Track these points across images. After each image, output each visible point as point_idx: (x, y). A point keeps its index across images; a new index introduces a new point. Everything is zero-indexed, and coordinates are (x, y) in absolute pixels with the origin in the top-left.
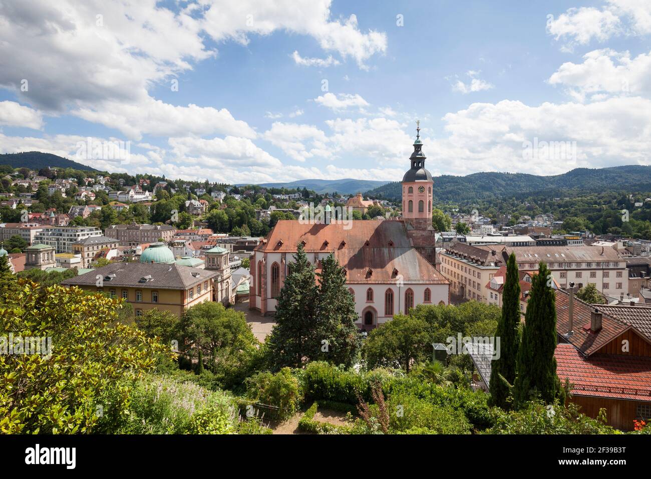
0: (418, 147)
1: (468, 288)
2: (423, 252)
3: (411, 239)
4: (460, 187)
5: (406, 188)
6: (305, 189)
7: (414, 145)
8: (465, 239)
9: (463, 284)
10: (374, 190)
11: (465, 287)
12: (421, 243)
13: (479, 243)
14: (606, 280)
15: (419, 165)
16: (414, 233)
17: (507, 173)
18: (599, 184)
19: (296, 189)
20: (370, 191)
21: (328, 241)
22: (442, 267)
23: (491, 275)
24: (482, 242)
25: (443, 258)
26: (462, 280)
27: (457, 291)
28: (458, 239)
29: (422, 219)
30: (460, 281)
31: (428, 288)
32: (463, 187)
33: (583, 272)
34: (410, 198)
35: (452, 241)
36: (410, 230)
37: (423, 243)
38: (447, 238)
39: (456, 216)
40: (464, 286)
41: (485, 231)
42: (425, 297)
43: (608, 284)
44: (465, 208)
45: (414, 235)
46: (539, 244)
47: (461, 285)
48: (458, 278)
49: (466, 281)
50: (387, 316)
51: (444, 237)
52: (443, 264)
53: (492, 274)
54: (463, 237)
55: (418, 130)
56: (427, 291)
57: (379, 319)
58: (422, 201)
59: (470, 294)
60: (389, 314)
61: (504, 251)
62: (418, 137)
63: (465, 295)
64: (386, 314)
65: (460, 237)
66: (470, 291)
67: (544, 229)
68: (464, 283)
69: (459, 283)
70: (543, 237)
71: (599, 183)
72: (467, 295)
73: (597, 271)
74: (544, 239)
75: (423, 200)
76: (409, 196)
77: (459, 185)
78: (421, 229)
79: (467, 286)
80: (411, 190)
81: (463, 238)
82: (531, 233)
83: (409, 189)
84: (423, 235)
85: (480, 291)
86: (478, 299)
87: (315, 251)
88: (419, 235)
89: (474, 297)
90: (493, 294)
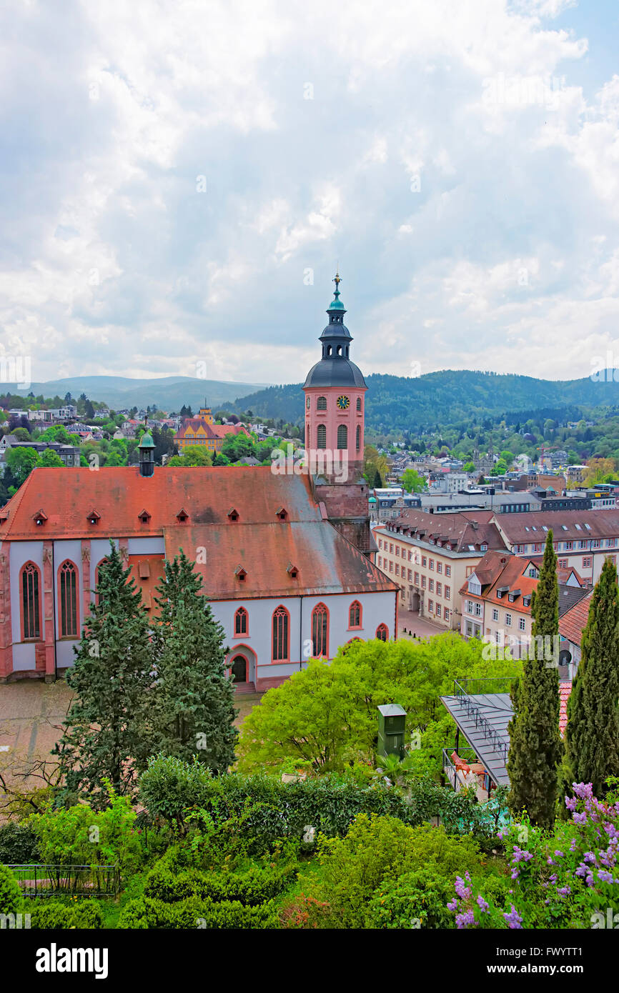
0: (336, 315)
1: (428, 595)
2: (345, 530)
3: (322, 504)
4: (408, 398)
5: (312, 398)
6: (83, 397)
7: (328, 311)
8: (419, 502)
9: (418, 590)
10: (237, 401)
11: (423, 595)
12: (343, 512)
13: (443, 508)
15: (338, 353)
16: (328, 492)
17: (492, 373)
19: (62, 397)
20: (228, 405)
21: (150, 512)
22: (380, 558)
23: (469, 569)
24: (450, 507)
25: (380, 541)
26: (416, 580)
27: (406, 603)
28: (406, 501)
30: (413, 584)
31: (356, 601)
32: (413, 400)
34: (321, 421)
35: (396, 505)
36: (320, 486)
37: (346, 511)
38: (385, 501)
39: (400, 456)
40: (420, 593)
41: (454, 486)
42: (351, 617)
44: (415, 441)
45: (328, 496)
46: (547, 506)
47: (414, 591)
48: (409, 577)
49: (423, 583)
50: (275, 661)
51: (380, 498)
52: (382, 553)
53: (471, 567)
54: (415, 498)
55: (337, 282)
56: (356, 607)
57: (259, 670)
58: (344, 426)
59: (430, 608)
60: (281, 658)
61: (492, 522)
62: (337, 294)
63: (423, 611)
64: (275, 658)
65: (410, 497)
66: (431, 602)
67: (553, 479)
68: (420, 587)
69: (411, 587)
70: (553, 493)
72: (426, 609)
74: (554, 498)
75: (346, 424)
76: (318, 415)
77: (405, 394)
78: (342, 483)
79: (427, 591)
80: (322, 404)
81: (414, 501)
82: (533, 488)
83: (318, 403)
84: (347, 496)
85: (449, 600)
86: (446, 616)
87: (121, 535)
88: (339, 495)
89: (438, 612)
90: (473, 604)
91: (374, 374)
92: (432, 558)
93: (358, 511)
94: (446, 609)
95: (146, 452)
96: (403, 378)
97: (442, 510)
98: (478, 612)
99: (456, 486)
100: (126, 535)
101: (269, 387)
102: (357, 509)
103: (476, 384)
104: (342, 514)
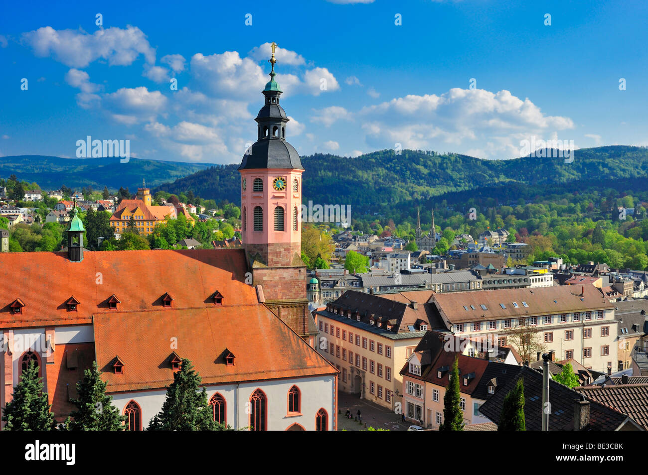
0: (271, 95)
1: (369, 377)
2: (283, 314)
3: (259, 287)
5: (248, 179)
7: (264, 92)
8: (360, 283)
9: (359, 371)
11: (364, 377)
13: (385, 288)
14: (588, 343)
15: (274, 134)
16: (265, 275)
18: (573, 177)
21: (78, 299)
23: (408, 350)
24: (392, 287)
25: (321, 322)
26: (357, 362)
27: (349, 385)
28: (347, 282)
29: (281, 245)
30: (354, 365)
31: (294, 386)
33: (555, 332)
34: (258, 203)
35: (337, 286)
36: (257, 268)
37: (284, 294)
38: (327, 282)
40: (361, 375)
41: (396, 265)
42: (291, 403)
43: (590, 349)
45: (265, 278)
47: (355, 373)
48: (350, 359)
49: (364, 365)
51: (322, 279)
53: (411, 347)
54: (355, 278)
55: (272, 63)
56: (294, 393)
58: (281, 208)
59: (372, 390)
61: (431, 301)
62: (272, 75)
63: (364, 392)
65: (351, 278)
66: (372, 383)
67: (493, 257)
68: (361, 368)
69: (352, 369)
70: (493, 271)
71: (573, 174)
72: (368, 391)
73: (574, 329)
75: (284, 206)
76: (254, 197)
78: (279, 266)
79: (368, 373)
80: (259, 186)
81: (355, 281)
82: (472, 266)
83: (255, 184)
84: (284, 278)
85: (390, 381)
86: (387, 398)
87: (47, 324)
88: (277, 278)
89: (380, 394)
90: (414, 385)
91: (316, 154)
92: (372, 339)
93: (295, 294)
94: (388, 391)
95: (75, 237)
96: (345, 158)
97: (385, 290)
98: (418, 393)
99: (399, 265)
100: (53, 323)
101: (210, 168)
102: (294, 292)
103: (418, 164)
104: (280, 296)
